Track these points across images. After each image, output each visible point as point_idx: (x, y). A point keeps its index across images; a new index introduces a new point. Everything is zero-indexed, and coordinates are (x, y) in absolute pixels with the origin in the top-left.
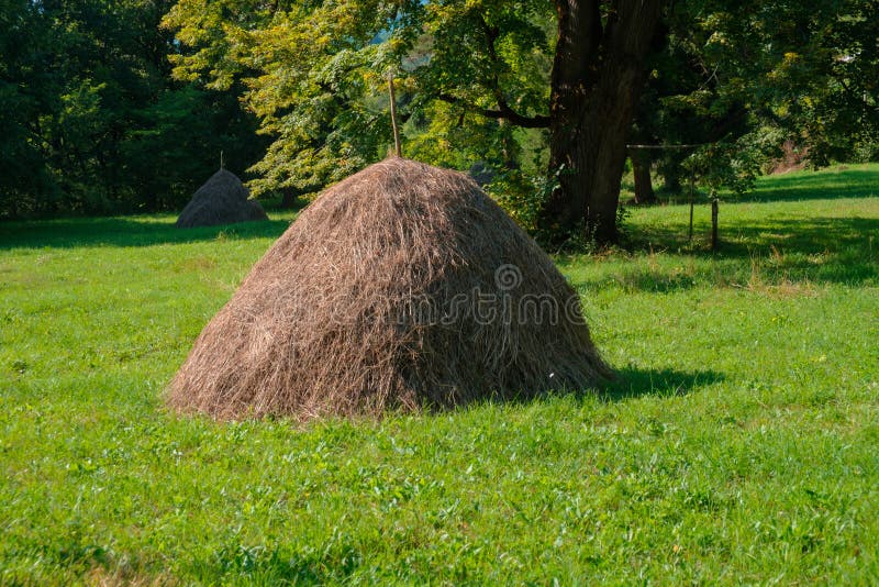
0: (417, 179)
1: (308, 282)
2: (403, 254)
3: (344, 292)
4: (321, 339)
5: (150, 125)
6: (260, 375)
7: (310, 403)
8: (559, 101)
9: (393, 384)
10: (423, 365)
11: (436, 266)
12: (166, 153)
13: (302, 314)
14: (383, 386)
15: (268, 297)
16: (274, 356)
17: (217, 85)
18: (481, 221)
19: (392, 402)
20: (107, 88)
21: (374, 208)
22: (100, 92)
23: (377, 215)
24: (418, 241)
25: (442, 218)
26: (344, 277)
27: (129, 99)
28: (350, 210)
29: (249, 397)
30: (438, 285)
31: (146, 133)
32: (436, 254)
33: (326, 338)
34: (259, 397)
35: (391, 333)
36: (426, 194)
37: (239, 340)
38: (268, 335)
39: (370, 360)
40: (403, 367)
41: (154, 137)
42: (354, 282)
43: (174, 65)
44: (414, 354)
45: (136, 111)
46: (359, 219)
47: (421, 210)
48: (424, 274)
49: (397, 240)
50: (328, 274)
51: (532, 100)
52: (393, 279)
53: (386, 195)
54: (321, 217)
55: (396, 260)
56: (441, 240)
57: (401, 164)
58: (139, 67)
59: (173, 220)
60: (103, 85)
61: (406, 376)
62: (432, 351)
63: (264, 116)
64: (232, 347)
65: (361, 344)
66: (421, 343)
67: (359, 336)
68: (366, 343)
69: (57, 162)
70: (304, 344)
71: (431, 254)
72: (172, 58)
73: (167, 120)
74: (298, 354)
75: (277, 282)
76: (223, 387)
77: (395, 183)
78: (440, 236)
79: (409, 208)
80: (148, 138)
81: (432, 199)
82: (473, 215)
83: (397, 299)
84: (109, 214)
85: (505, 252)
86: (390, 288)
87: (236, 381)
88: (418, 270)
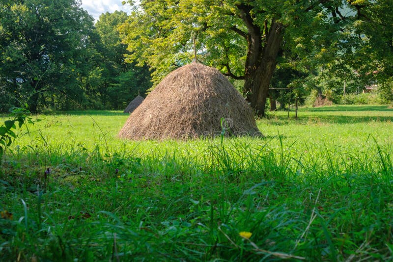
0: (201, 69)
1: (164, 99)
2: (196, 91)
3: (176, 101)
4: (168, 116)
5: (117, 82)
6: (147, 127)
7: (163, 136)
8: (248, 71)
9: (191, 131)
10: (201, 126)
11: (207, 95)
12: (121, 91)
13: (162, 109)
14: (188, 131)
15: (151, 104)
16: (152, 121)
17: (138, 65)
18: (222, 83)
19: (190, 137)
20: (104, 70)
21: (187, 76)
22: (102, 72)
23: (188, 79)
24: (201, 87)
25: (209, 81)
26: (176, 97)
27: (111, 74)
28: (179, 77)
29: (144, 134)
30: (207, 101)
31: (116, 85)
32: (207, 91)
33: (169, 116)
34: (146, 134)
35: (191, 115)
36: (204, 73)
37: (141, 117)
38: (150, 115)
39: (184, 123)
40: (195, 126)
41: (118, 86)
42: (179, 99)
43: (125, 58)
44: (198, 122)
45: (112, 78)
46: (182, 80)
47: (202, 78)
48: (202, 97)
49: (194, 87)
50: (171, 96)
51: (239, 70)
52: (192, 98)
53: (191, 73)
54: (170, 80)
55: (193, 93)
56: (208, 87)
57: (196, 64)
58: (114, 65)
59: (123, 112)
60: (103, 69)
61: (195, 128)
62: (204, 121)
63: (153, 76)
64: (139, 119)
65: (181, 118)
66: (200, 118)
67: (180, 116)
68: (182, 118)
69: (87, 93)
70: (162, 118)
71: (205, 91)
72: (125, 55)
73: (122, 81)
74: (160, 121)
75: (154, 100)
76: (135, 132)
77: (194, 69)
78: (208, 86)
79: (198, 77)
80: (116, 86)
81: (206, 75)
82: (219, 81)
83: (193, 104)
84: (103, 110)
85: (229, 93)
86: (191, 101)
87: (139, 130)
88: (200, 96)
